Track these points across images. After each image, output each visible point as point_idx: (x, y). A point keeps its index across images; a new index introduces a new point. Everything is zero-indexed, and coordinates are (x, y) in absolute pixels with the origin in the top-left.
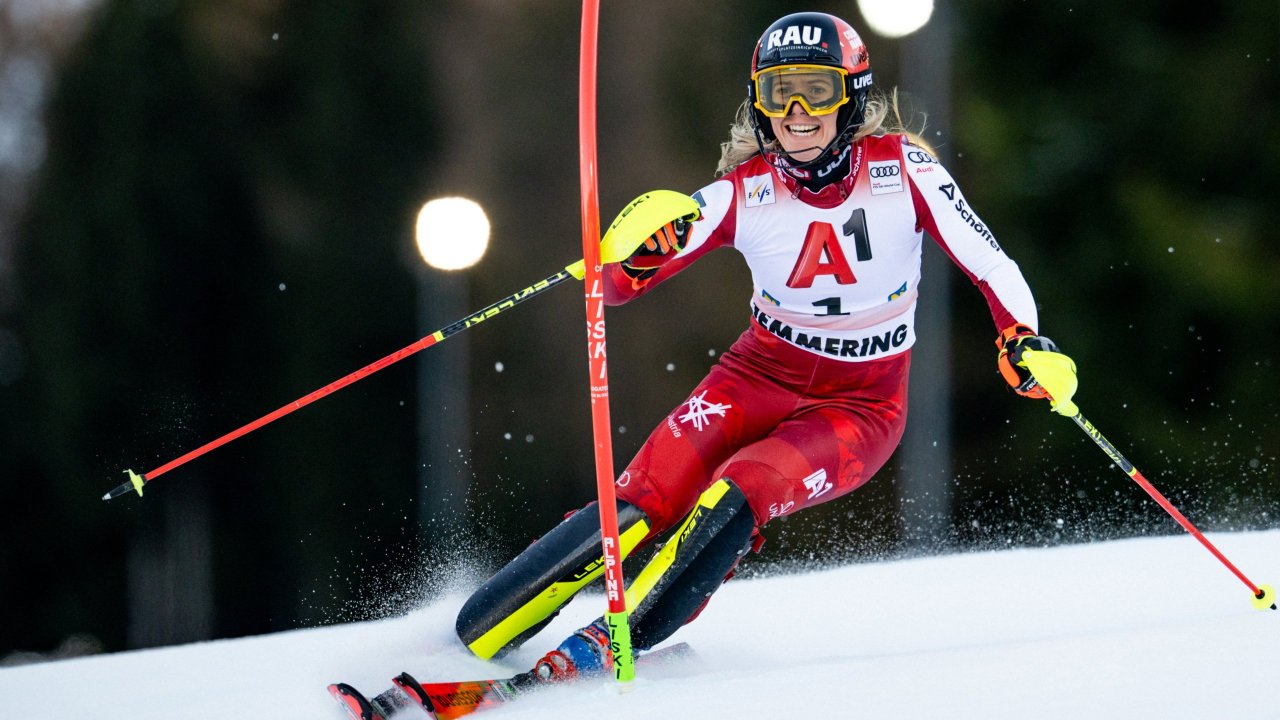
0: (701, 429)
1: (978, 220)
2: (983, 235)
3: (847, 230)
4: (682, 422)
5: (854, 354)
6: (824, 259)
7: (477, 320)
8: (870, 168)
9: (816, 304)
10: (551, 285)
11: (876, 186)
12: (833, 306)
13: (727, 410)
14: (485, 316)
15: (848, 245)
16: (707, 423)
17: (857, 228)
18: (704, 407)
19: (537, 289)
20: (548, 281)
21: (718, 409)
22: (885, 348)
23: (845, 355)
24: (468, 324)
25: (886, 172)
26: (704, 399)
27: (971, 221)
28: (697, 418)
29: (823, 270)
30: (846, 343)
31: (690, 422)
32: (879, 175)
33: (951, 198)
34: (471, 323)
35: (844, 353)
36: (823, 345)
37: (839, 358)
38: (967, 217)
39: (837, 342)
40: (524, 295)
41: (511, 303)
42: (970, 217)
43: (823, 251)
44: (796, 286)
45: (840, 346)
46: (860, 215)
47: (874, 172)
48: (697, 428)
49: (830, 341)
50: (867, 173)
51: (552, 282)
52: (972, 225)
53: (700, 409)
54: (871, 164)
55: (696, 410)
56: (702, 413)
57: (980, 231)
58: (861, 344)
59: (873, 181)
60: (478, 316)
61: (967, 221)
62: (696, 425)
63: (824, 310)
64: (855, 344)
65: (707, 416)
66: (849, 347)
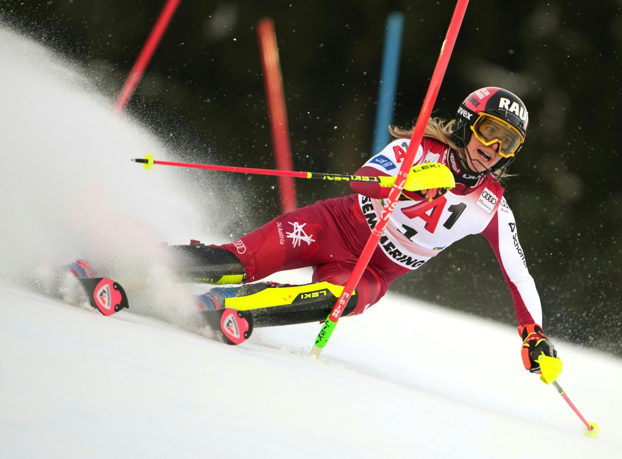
0: (294, 246)
1: (520, 247)
2: (521, 256)
3: (452, 208)
4: (288, 237)
5: (394, 257)
6: (429, 213)
7: (329, 178)
8: (484, 191)
9: (404, 226)
10: (369, 181)
11: (481, 201)
12: (410, 232)
13: (312, 242)
14: (334, 178)
15: (446, 215)
16: (299, 245)
17: (456, 211)
18: (302, 234)
19: (363, 180)
20: (370, 178)
21: (308, 239)
22: (408, 263)
23: (391, 255)
24: (325, 178)
25: (489, 199)
26: (303, 228)
27: (517, 246)
28: (296, 239)
29: (424, 217)
30: (397, 251)
31: (292, 239)
32: (485, 197)
33: (512, 231)
34: (327, 178)
35: (390, 253)
36: (386, 243)
37: (387, 253)
38: (516, 244)
39: (394, 247)
40: (356, 179)
41: (348, 179)
42: (517, 244)
43: (432, 210)
44: (405, 213)
45: (393, 250)
46: (462, 207)
47: (485, 194)
48: (293, 245)
49: (391, 244)
50: (481, 192)
51: (371, 180)
52: (517, 249)
53: (299, 234)
54: (486, 189)
55: (297, 234)
56: (299, 237)
57: (520, 254)
58: (402, 256)
59: (481, 197)
60: (331, 177)
61: (516, 246)
62: (293, 243)
63: (404, 231)
64: (400, 254)
65: (302, 241)
66: (396, 253)
